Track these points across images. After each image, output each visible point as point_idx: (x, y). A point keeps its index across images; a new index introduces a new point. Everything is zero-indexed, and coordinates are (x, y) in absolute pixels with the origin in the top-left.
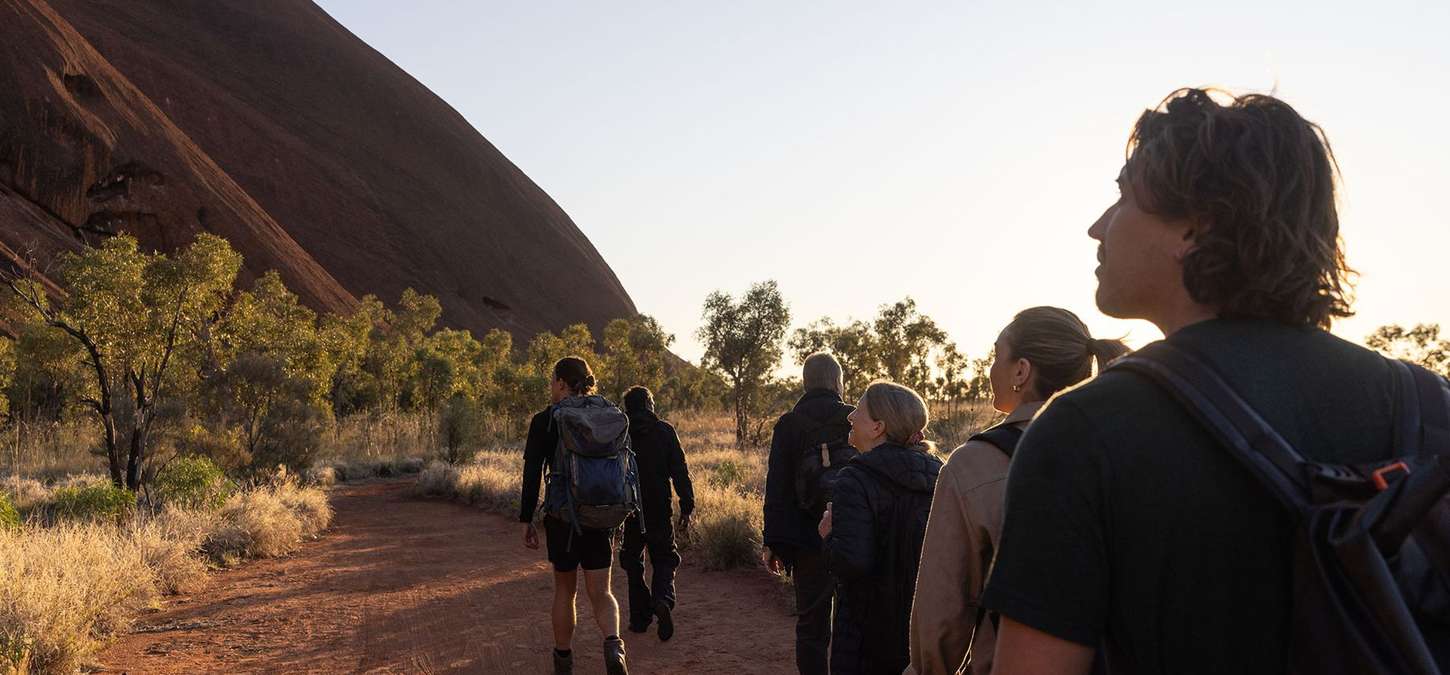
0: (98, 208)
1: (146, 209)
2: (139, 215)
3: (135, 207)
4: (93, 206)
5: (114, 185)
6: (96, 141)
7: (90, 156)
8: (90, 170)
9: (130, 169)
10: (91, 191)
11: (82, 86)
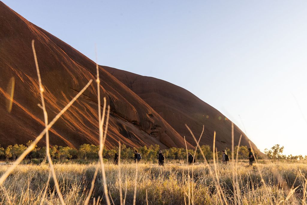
0: (152, 131)
1: (158, 131)
2: (157, 132)
3: (157, 131)
4: (151, 131)
5: (154, 128)
6: (152, 123)
7: (151, 124)
8: (151, 126)
9: (156, 126)
10: (151, 129)
11: (151, 115)
